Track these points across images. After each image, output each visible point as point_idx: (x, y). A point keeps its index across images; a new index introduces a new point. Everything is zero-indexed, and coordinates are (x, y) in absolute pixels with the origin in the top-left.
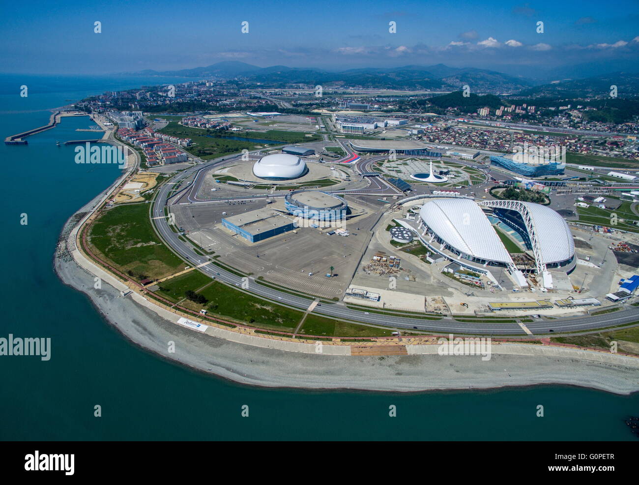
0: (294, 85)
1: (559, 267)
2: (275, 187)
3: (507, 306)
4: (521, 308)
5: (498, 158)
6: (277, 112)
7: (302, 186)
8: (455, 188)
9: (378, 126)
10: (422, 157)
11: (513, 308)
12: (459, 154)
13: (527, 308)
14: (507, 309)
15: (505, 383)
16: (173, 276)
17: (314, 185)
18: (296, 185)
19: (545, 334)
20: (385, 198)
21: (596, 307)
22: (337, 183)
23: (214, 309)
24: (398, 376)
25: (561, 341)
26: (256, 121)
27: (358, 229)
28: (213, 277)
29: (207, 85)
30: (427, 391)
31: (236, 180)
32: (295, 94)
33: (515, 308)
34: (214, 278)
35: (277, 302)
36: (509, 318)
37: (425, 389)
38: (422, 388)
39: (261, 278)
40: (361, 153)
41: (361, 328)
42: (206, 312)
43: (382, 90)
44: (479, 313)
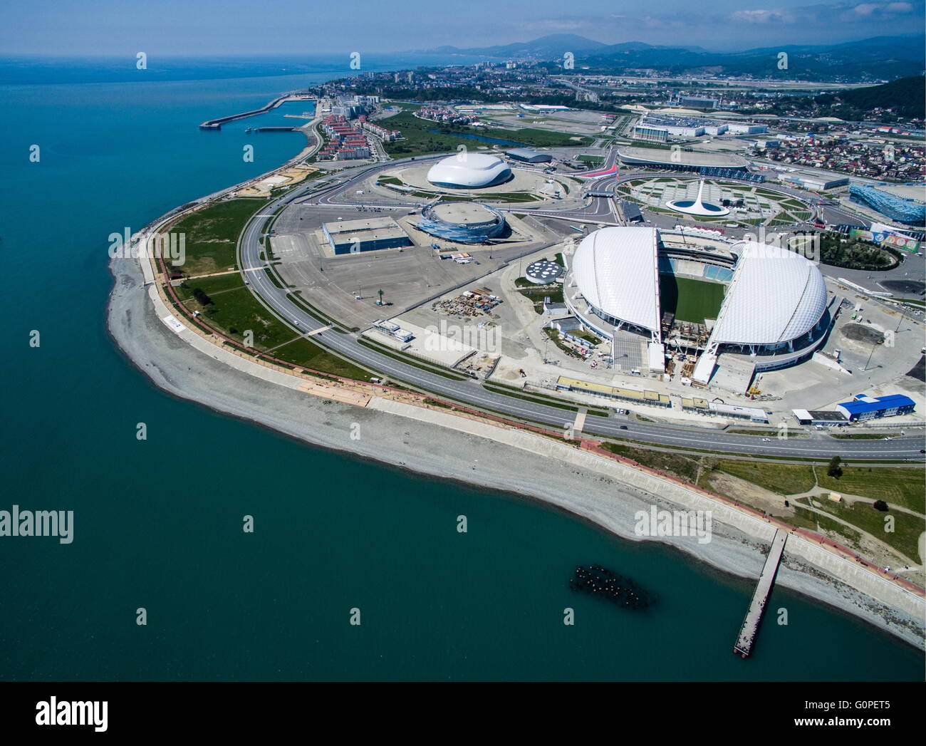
0: (637, 70)
1: (753, 355)
2: (441, 196)
3: (585, 387)
4: (609, 396)
5: (862, 188)
6: (567, 106)
7: (478, 198)
8: (725, 226)
9: (706, 132)
10: (723, 180)
11: (595, 393)
12: (800, 180)
13: (620, 398)
14: (584, 391)
15: (456, 474)
16: (207, 276)
17: (496, 198)
18: (473, 196)
19: (601, 436)
20: (583, 226)
21: (753, 424)
22: (536, 200)
23: (211, 314)
24: (326, 426)
25: (618, 451)
26: (521, 116)
27: (491, 258)
28: (246, 282)
29: (508, 66)
30: (341, 451)
31: (400, 183)
32: (625, 83)
33: (599, 394)
34: (248, 284)
35: (285, 320)
36: (574, 403)
37: (340, 449)
38: (336, 446)
39: (297, 293)
40: (628, 166)
41: (343, 365)
42: (199, 314)
43: (786, 83)
44: (532, 387)
